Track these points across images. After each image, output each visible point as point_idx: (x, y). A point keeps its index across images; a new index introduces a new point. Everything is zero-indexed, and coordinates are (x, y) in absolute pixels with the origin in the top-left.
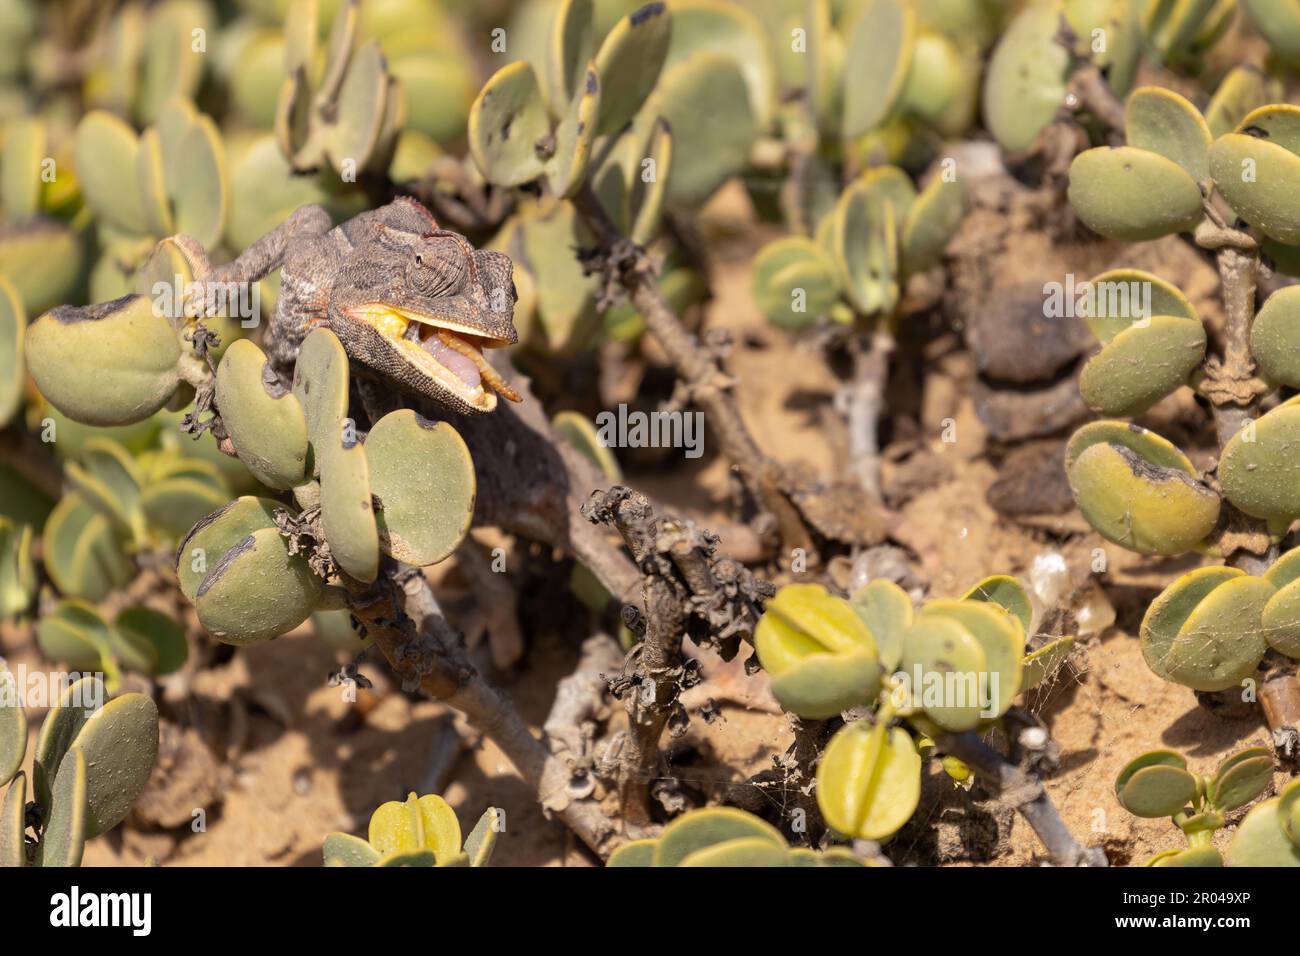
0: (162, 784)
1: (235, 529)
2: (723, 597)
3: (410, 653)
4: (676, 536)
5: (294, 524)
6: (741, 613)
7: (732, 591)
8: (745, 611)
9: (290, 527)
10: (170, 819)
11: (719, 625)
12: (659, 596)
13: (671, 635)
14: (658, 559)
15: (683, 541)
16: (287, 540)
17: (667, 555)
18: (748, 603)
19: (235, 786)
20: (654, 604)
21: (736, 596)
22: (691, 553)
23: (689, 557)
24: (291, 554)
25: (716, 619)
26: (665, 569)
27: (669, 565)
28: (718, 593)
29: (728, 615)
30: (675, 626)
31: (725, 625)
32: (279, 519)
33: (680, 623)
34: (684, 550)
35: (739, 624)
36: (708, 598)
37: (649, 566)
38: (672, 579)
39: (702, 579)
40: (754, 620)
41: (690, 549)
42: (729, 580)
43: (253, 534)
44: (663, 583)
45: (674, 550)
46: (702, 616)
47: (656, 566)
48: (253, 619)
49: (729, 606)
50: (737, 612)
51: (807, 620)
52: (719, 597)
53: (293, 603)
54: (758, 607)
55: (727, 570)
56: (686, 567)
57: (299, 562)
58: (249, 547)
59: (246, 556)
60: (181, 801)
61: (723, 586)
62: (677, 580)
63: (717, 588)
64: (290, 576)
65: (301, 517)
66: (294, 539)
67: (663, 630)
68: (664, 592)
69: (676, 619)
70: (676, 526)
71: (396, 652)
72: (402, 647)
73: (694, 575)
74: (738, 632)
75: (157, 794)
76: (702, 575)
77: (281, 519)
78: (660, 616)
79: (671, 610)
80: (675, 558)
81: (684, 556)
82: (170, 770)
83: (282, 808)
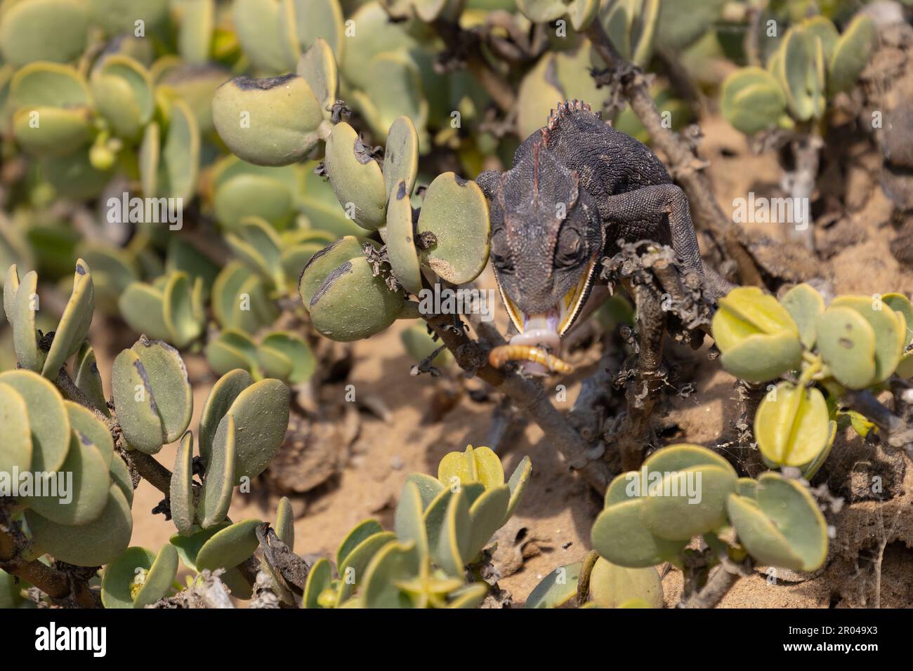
0: (296, 461)
1: (341, 259)
2: (691, 301)
3: (468, 351)
4: (657, 256)
5: (376, 254)
6: (704, 313)
7: (697, 296)
8: (707, 310)
9: (374, 256)
10: (302, 486)
11: (688, 321)
12: (645, 300)
13: (654, 328)
14: (644, 273)
15: (661, 260)
16: (372, 265)
17: (650, 270)
18: (709, 305)
19: (349, 465)
20: (641, 305)
21: (700, 300)
22: (667, 268)
23: (666, 271)
24: (374, 275)
25: (685, 315)
26: (648, 280)
27: (651, 277)
28: (687, 298)
29: (695, 313)
30: (656, 322)
31: (692, 321)
32: (367, 250)
33: (660, 320)
34: (662, 266)
35: (702, 320)
36: (680, 302)
37: (637, 278)
38: (654, 288)
39: (675, 288)
40: (710, 317)
41: (667, 266)
42: (695, 287)
43: (350, 261)
44: (648, 291)
45: (654, 266)
46: (675, 314)
47: (642, 278)
48: (351, 322)
49: (695, 307)
50: (700, 312)
51: (748, 312)
52: (687, 301)
53: (380, 312)
54: (715, 307)
55: (693, 281)
56: (663, 278)
57: (380, 281)
58: (347, 270)
59: (345, 276)
60: (310, 473)
61: (691, 293)
62: (657, 289)
63: (686, 294)
64: (375, 293)
65: (382, 249)
66: (377, 264)
67: (647, 325)
68: (648, 296)
69: (657, 317)
70: (657, 249)
71: (457, 350)
72: (461, 347)
73: (669, 284)
74: (701, 325)
75: (293, 468)
76: (675, 285)
77: (368, 251)
78: (646, 314)
79: (653, 310)
80: (656, 272)
81: (662, 270)
82: (302, 451)
83: (382, 479)
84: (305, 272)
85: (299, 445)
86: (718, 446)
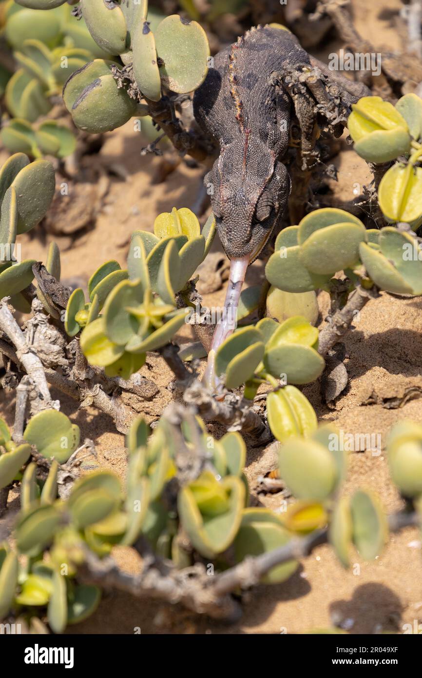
0: (64, 211)
1: (92, 76)
2: (333, 105)
3: (182, 138)
4: (309, 74)
5: (120, 73)
6: (343, 113)
7: (338, 101)
8: (345, 111)
9: (118, 74)
10: (69, 228)
11: (332, 119)
12: (301, 104)
13: (308, 124)
14: (300, 86)
15: (312, 77)
16: (117, 80)
17: (305, 84)
18: (346, 107)
19: (102, 212)
20: (299, 108)
21: (340, 104)
22: (316, 83)
23: (315, 85)
24: (119, 88)
25: (329, 115)
26: (303, 91)
27: (305, 88)
28: (331, 103)
29: (336, 113)
30: (309, 120)
31: (334, 119)
32: (113, 70)
33: (312, 118)
34: (313, 81)
35: (341, 118)
36: (326, 105)
37: (296, 89)
38: (308, 96)
39: (322, 96)
40: (347, 116)
41: (316, 81)
42: (336, 96)
43: (100, 78)
44: (303, 98)
45: (307, 81)
46: (322, 114)
47: (299, 89)
48: (101, 120)
49: (336, 109)
50: (340, 113)
51: (373, 114)
52: (331, 105)
53: (121, 113)
54: (350, 109)
55: (335, 91)
56: (314, 90)
57: (123, 91)
58: (98, 84)
59: (96, 89)
60: (74, 219)
61: (333, 99)
62: (310, 97)
63: (330, 100)
64: (119, 100)
65: (124, 69)
66: (120, 80)
67: (303, 122)
68: (303, 102)
69: (310, 116)
70: (309, 69)
71: (174, 137)
72: (177, 135)
73: (318, 94)
75: (62, 216)
76: (323, 94)
77: (114, 70)
78: (301, 114)
79: (307, 112)
80: (308, 85)
81: (313, 84)
82: (68, 204)
83: (125, 222)
84: (67, 85)
85: (66, 200)
86: (356, 204)
